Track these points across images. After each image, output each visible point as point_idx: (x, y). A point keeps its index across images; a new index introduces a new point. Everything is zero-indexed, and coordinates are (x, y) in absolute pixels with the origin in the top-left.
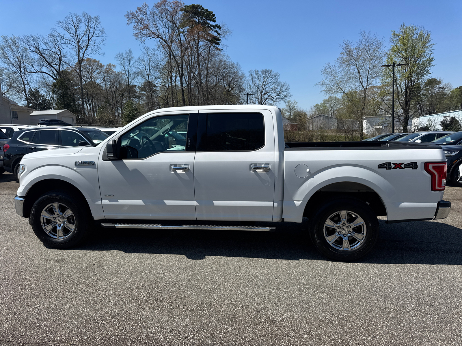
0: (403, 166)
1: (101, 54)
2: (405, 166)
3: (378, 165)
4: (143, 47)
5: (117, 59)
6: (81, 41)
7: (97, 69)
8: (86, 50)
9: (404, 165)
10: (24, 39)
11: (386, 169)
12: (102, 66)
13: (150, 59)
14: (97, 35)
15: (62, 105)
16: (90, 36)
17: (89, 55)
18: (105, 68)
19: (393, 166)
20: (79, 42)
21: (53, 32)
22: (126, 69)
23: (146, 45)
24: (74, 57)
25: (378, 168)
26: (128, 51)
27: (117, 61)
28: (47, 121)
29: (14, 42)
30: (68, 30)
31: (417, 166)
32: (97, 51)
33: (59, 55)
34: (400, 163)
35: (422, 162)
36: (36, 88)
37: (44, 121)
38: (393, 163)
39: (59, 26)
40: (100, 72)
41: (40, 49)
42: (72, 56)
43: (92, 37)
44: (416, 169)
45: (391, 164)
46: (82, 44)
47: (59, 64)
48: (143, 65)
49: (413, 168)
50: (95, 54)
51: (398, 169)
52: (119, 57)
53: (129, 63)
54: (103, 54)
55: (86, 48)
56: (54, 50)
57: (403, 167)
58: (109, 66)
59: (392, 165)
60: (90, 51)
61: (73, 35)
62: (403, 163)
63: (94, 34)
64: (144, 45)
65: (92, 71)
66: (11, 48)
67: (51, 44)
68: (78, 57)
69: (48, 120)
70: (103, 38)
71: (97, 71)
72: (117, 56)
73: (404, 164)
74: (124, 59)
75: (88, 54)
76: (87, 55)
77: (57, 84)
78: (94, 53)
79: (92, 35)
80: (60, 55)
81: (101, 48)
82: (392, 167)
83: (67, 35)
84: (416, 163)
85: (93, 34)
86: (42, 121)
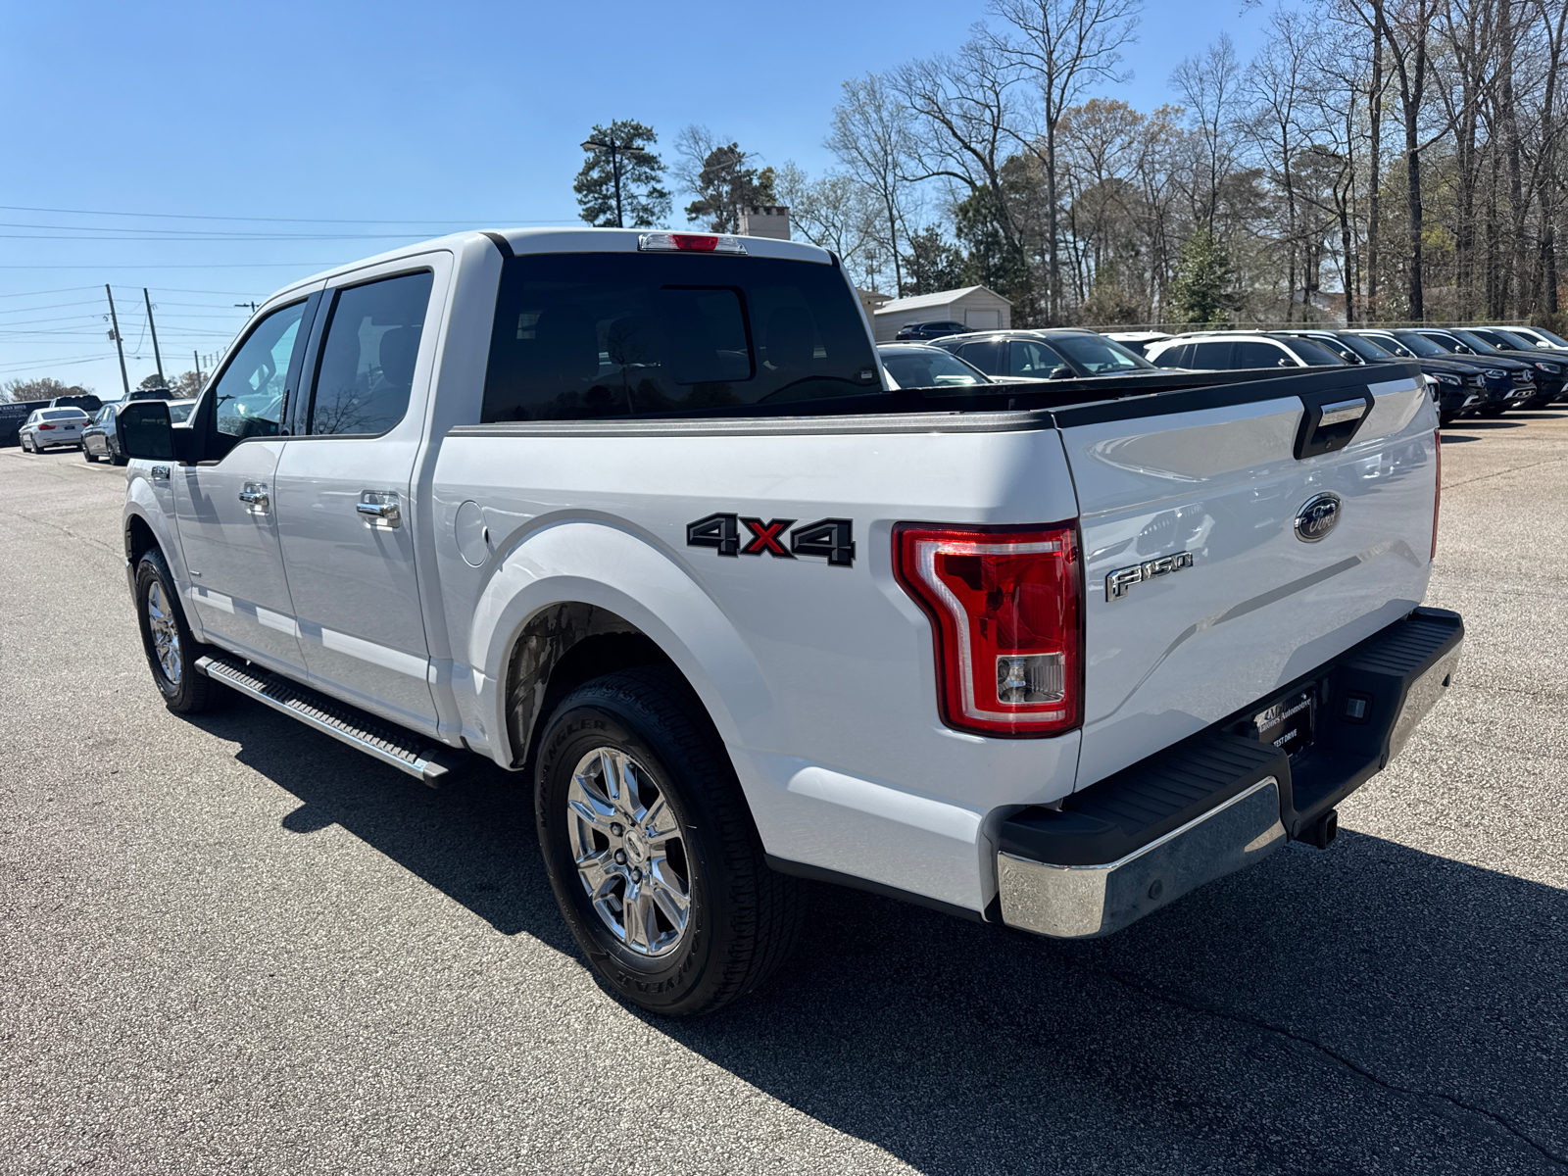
0: (785, 539)
1: (1120, 76)
2: (796, 537)
3: (689, 527)
4: (1272, 17)
5: (1178, 83)
6: (1059, 47)
7: (1119, 132)
8: (1070, 74)
9: (793, 534)
10: (900, 78)
11: (721, 553)
12: (1135, 120)
13: (1296, 58)
14: (1110, 14)
15: (980, 273)
16: (1087, 22)
17: (1081, 89)
18: (1146, 123)
19: (745, 536)
20: (1051, 53)
21: (979, 36)
22: (1208, 116)
23: (1284, 9)
24: (1034, 106)
25: (691, 542)
26: (1219, 48)
27: (1178, 90)
28: (916, 328)
29: (872, 93)
30: (1020, 18)
31: (853, 545)
32: (1105, 71)
33: (992, 108)
34: (774, 522)
35: (878, 524)
36: (932, 227)
37: (910, 330)
38: (744, 520)
39: (995, 11)
40: (1130, 143)
41: (940, 98)
42: (1029, 103)
43: (1094, 22)
44: (848, 564)
45: (740, 524)
46: (1063, 55)
47: (991, 139)
48: (1263, 86)
49: (835, 554)
50: (1102, 80)
51: (766, 554)
52: (1183, 76)
53: (1218, 91)
54: (1128, 77)
55: (1072, 68)
56: (978, 95)
57: (788, 546)
58: (1160, 115)
59: (741, 528)
60: (1086, 73)
61: (1034, 33)
62: (787, 523)
63: (1101, 12)
64: (1279, 11)
65: (1104, 143)
66: (863, 113)
67: (972, 78)
68: (1045, 104)
69: (920, 325)
70: (1130, 17)
71: (1118, 141)
72: (1176, 75)
73: (793, 527)
74: (1201, 79)
75: (1078, 85)
76: (1075, 91)
77: (971, 205)
78: (1099, 80)
79: (1094, 16)
80: (995, 110)
81: (1120, 57)
82: (743, 544)
83: (1018, 37)
84: (845, 526)
85: (1098, 13)
86: (905, 330)
